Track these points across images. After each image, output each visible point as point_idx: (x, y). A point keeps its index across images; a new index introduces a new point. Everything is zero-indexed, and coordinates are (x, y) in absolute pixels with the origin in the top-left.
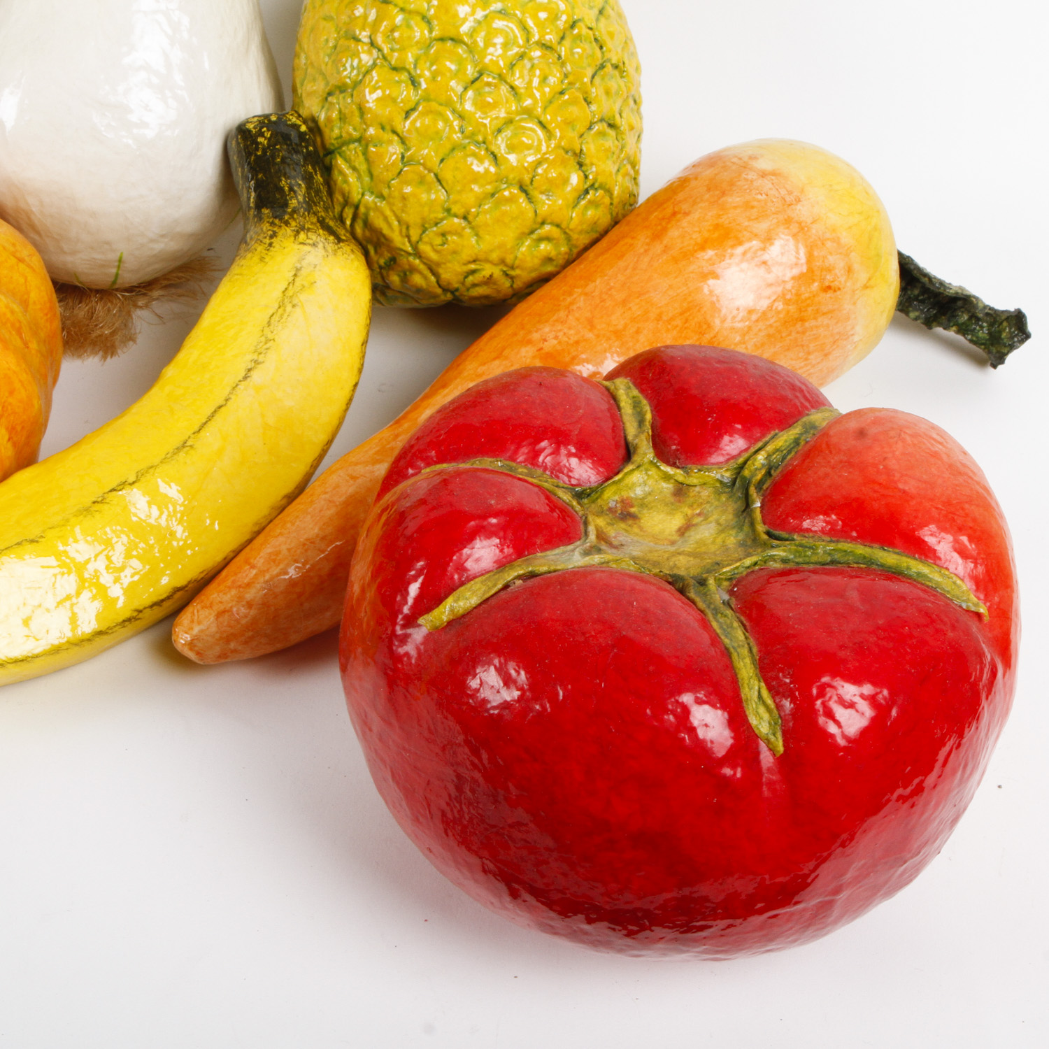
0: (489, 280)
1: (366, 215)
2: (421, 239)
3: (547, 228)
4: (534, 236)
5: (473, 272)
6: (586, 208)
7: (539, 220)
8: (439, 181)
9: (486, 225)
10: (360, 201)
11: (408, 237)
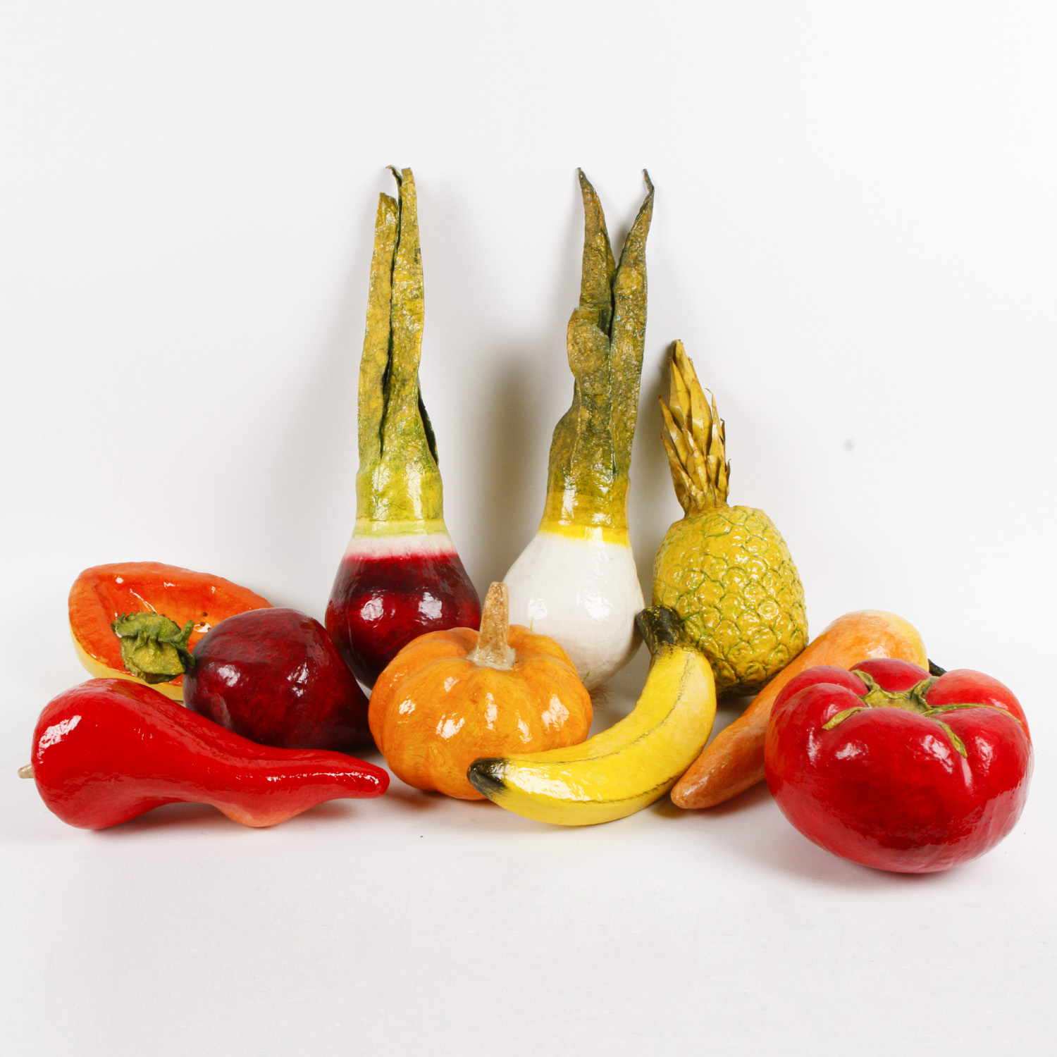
0: (757, 671)
1: (703, 645)
2: (728, 652)
3: (780, 647)
4: (776, 650)
5: (751, 667)
6: (795, 639)
7: (778, 642)
8: (736, 626)
9: (757, 645)
10: (699, 639)
11: (723, 652)
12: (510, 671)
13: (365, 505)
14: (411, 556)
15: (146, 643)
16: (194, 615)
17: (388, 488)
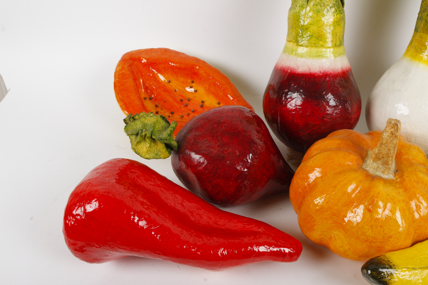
12: (393, 180)
13: (294, 34)
14: (323, 74)
15: (144, 138)
16: (187, 82)
17: (310, 24)
